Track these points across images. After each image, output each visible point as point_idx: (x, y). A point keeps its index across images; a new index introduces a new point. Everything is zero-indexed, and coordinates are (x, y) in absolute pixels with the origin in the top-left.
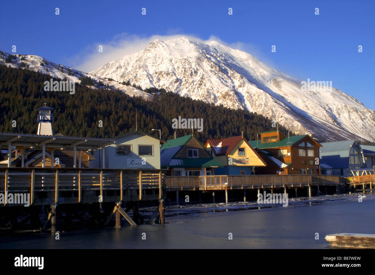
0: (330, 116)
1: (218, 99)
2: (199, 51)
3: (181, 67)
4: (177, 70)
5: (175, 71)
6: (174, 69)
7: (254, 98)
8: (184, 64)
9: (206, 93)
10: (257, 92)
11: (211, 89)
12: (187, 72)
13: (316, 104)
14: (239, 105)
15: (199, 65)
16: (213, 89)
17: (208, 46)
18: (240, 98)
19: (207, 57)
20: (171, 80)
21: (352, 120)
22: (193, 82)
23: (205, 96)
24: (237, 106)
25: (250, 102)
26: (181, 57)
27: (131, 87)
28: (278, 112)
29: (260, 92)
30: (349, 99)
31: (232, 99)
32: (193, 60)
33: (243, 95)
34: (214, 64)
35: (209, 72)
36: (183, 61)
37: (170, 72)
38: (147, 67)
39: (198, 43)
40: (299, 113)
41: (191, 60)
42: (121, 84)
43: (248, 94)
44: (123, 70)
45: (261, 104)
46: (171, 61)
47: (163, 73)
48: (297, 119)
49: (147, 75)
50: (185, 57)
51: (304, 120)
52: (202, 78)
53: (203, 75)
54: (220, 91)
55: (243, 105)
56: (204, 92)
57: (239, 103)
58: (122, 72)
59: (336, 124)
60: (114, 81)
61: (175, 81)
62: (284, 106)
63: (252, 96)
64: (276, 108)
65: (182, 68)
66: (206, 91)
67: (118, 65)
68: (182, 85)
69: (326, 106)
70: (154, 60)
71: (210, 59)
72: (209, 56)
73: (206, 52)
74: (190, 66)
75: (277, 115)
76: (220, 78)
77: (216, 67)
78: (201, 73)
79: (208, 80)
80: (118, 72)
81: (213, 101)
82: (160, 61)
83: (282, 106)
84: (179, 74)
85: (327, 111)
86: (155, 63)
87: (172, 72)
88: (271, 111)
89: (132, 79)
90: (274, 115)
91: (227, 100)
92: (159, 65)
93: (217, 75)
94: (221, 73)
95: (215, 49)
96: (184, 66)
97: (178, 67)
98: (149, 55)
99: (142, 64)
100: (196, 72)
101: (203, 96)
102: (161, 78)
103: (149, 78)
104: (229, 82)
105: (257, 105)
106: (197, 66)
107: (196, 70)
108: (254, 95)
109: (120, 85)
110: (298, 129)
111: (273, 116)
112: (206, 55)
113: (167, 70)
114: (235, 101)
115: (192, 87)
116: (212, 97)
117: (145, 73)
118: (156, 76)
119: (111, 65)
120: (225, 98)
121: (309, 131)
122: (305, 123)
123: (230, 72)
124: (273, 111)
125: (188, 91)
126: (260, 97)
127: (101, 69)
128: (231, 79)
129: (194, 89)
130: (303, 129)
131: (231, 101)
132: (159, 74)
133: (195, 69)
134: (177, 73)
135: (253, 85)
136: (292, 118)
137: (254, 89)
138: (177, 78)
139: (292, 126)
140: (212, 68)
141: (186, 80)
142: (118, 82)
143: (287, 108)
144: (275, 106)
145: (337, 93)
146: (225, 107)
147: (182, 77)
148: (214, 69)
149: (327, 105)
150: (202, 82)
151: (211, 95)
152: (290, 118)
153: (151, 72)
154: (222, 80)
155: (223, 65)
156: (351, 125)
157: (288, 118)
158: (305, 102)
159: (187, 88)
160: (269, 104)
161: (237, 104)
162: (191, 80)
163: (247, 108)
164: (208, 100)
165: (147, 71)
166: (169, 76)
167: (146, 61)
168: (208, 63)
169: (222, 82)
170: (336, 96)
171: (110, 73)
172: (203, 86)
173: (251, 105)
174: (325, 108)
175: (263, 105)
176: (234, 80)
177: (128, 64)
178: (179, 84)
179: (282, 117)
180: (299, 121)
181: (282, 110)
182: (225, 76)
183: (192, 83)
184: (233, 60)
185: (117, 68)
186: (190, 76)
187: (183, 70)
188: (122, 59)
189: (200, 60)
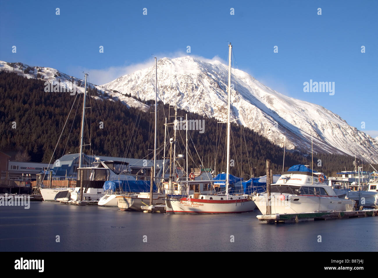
0: (315, 131)
1: (215, 112)
2: (201, 69)
3: (184, 83)
4: (180, 85)
5: (178, 86)
6: (178, 84)
7: (246, 112)
8: (187, 80)
9: (204, 107)
10: (250, 107)
11: (209, 102)
12: (189, 87)
13: (303, 120)
14: (233, 118)
15: (200, 81)
16: (210, 103)
17: (211, 65)
18: (234, 112)
19: (208, 75)
20: (174, 94)
21: (334, 135)
22: (194, 96)
23: (203, 108)
25: (243, 116)
26: (185, 73)
27: (132, 99)
28: (266, 126)
29: (252, 108)
30: (333, 116)
32: (195, 77)
33: (237, 109)
34: (213, 81)
35: (208, 88)
36: (186, 78)
37: (174, 87)
38: (154, 81)
39: (201, 62)
40: (286, 127)
41: (193, 77)
42: (124, 96)
43: (241, 109)
44: (133, 83)
45: (252, 118)
46: (176, 76)
47: (168, 87)
48: (283, 132)
49: (154, 88)
50: (189, 74)
51: (289, 133)
52: (202, 93)
53: (203, 90)
54: (217, 105)
55: (237, 118)
56: (202, 105)
57: (233, 116)
58: (132, 85)
59: (320, 138)
60: (118, 93)
61: (178, 94)
62: (273, 120)
63: (245, 110)
64: (265, 122)
66: (204, 104)
67: (129, 79)
68: (184, 98)
69: (312, 122)
70: (161, 76)
71: (210, 76)
72: (209, 74)
73: (207, 70)
74: (192, 82)
75: (266, 128)
76: (218, 93)
77: (215, 83)
78: (202, 88)
79: (207, 94)
80: (129, 85)
81: (210, 114)
82: (166, 76)
83: (270, 120)
84: (181, 88)
85: (312, 126)
86: (161, 78)
87: (176, 86)
88: (260, 124)
90: (263, 127)
91: (222, 113)
92: (165, 80)
93: (215, 90)
94: (219, 89)
95: (217, 68)
96: (187, 82)
97: (182, 82)
99: (150, 78)
100: (196, 88)
101: (201, 108)
102: (166, 91)
103: (155, 91)
104: (225, 97)
105: (249, 118)
106: (198, 82)
107: (197, 86)
108: (247, 110)
110: (282, 141)
111: (262, 129)
112: (207, 73)
113: (171, 85)
114: (230, 114)
115: (192, 100)
116: (210, 110)
118: (162, 90)
119: (123, 78)
120: (221, 111)
121: (293, 144)
122: (290, 136)
123: (227, 88)
124: (262, 125)
125: (189, 104)
126: (252, 112)
127: (115, 82)
128: (227, 95)
129: (194, 102)
130: (287, 141)
131: (226, 114)
132: (164, 88)
133: (197, 84)
134: (180, 88)
135: (247, 101)
136: (279, 132)
137: (247, 104)
138: (180, 92)
139: (278, 139)
140: (211, 84)
141: (187, 94)
142: (121, 93)
143: (276, 122)
144: (264, 120)
145: (323, 111)
146: (216, 119)
147: (184, 91)
148: (213, 85)
149: (313, 121)
150: (202, 96)
151: (209, 109)
152: (277, 132)
154: (219, 95)
155: (222, 82)
156: (333, 139)
157: (275, 131)
158: (293, 118)
159: (188, 101)
160: (259, 118)
162: (192, 94)
163: (240, 121)
164: (206, 113)
165: (154, 85)
166: (173, 90)
167: (154, 76)
168: (208, 79)
169: (219, 97)
170: (322, 113)
171: (122, 86)
172: (202, 100)
173: (244, 119)
174: (311, 124)
175: (254, 119)
177: (138, 78)
178: (181, 97)
179: (269, 130)
180: (284, 134)
181: (271, 124)
182: (223, 92)
183: (192, 97)
185: (129, 81)
186: (191, 91)
187: (186, 85)
188: (134, 74)
189: (202, 77)
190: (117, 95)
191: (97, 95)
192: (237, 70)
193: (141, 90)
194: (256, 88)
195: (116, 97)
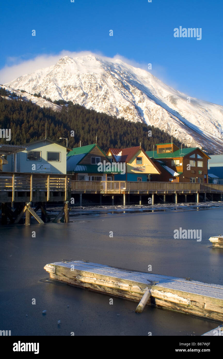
1: (120, 113)
2: (104, 68)
3: (87, 82)
4: (84, 85)
5: (82, 86)
6: (81, 83)
7: (152, 113)
8: (90, 79)
9: (109, 107)
10: (155, 107)
11: (114, 103)
12: (93, 87)
13: (207, 121)
14: (139, 118)
15: (104, 81)
16: (115, 103)
17: (113, 64)
18: (140, 113)
19: (111, 74)
20: (78, 94)
22: (98, 96)
23: (108, 109)
24: (137, 119)
25: (149, 116)
26: (88, 73)
27: (42, 99)
28: (173, 126)
29: (158, 108)
31: (133, 113)
32: (99, 76)
33: (142, 109)
34: (118, 81)
35: (113, 87)
36: (90, 77)
37: (77, 86)
38: (56, 80)
39: (103, 61)
40: (191, 128)
41: (96, 76)
42: (33, 96)
43: (147, 109)
45: (158, 118)
46: (79, 76)
47: (71, 87)
48: (190, 133)
49: (57, 88)
50: (92, 73)
51: (196, 134)
52: (106, 93)
53: (107, 90)
54: (122, 106)
55: (142, 118)
56: (107, 106)
57: (139, 117)
58: (34, 84)
60: (26, 93)
61: (82, 94)
62: (178, 121)
63: (151, 110)
64: (171, 123)
65: (89, 83)
66: (109, 104)
67: (30, 78)
68: (88, 98)
70: (63, 75)
71: (114, 75)
72: (113, 73)
73: (110, 68)
74: (95, 82)
75: (172, 128)
76: (122, 94)
77: (119, 83)
78: (106, 88)
79: (112, 94)
80: (30, 85)
81: (115, 114)
82: (68, 75)
83: (176, 121)
84: (85, 88)
85: (216, 127)
86: (64, 77)
87: (79, 86)
88: (167, 125)
89: (43, 91)
90: (169, 128)
91: (128, 114)
92: (67, 79)
93: (119, 90)
94: (124, 89)
95: (119, 67)
96: (90, 82)
97: (85, 82)
98: (59, 70)
99: (52, 78)
100: (101, 87)
101: (106, 109)
102: (69, 91)
103: (58, 91)
104: (130, 97)
105: (154, 119)
106: (102, 82)
107: (101, 86)
108: (153, 110)
109: (31, 97)
110: (190, 142)
111: (168, 129)
112: (110, 72)
113: (75, 84)
114: (135, 115)
115: (97, 100)
116: (115, 110)
117: (55, 86)
118: (65, 90)
119: (24, 78)
120: (126, 112)
121: (200, 144)
122: (196, 137)
123: (132, 88)
124: (168, 125)
125: (93, 104)
126: (158, 112)
128: (132, 95)
129: (99, 102)
130: (194, 142)
131: (132, 115)
132: (68, 88)
133: (101, 84)
134: (83, 88)
135: (152, 101)
136: (185, 132)
137: (152, 104)
138: (83, 92)
139: (185, 139)
140: (115, 84)
141: (91, 94)
142: (30, 93)
143: (181, 123)
144: (170, 121)
146: (126, 120)
147: (88, 91)
148: (117, 85)
149: (217, 122)
150: (106, 96)
151: (114, 109)
152: (183, 132)
153: (60, 86)
154: (124, 95)
155: (126, 82)
157: (182, 132)
158: (197, 118)
159: (92, 101)
160: (165, 119)
161: (137, 118)
162: (96, 94)
163: (146, 121)
164: (111, 113)
165: (57, 85)
166: (76, 90)
167: (56, 75)
168: (112, 79)
169: (124, 97)
171: (23, 86)
172: (106, 100)
173: (150, 119)
174: (215, 124)
175: (160, 119)
176: (135, 96)
177: (40, 77)
178: (86, 97)
179: (176, 130)
180: (191, 135)
181: (177, 124)
182: (127, 92)
183: (97, 97)
184: (134, 77)
185: (30, 81)
186: (95, 91)
187: (89, 85)
188: (34, 73)
189: (105, 76)
191: (6, 95)
192: (139, 69)
193: (44, 90)
194: (160, 88)
195: (25, 97)
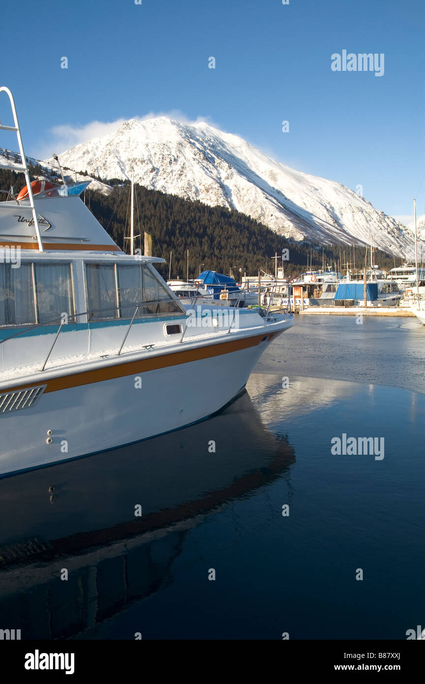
0: (330, 216)
1: (200, 193)
2: (181, 135)
3: (158, 154)
4: (153, 157)
5: (151, 159)
6: (151, 155)
7: (242, 193)
8: (163, 150)
9: (186, 186)
10: (246, 185)
11: (193, 180)
12: (165, 159)
13: (316, 201)
14: (224, 200)
15: (180, 151)
17: (195, 129)
18: (226, 192)
19: (190, 143)
20: (146, 169)
21: (355, 222)
22: (172, 171)
23: (185, 188)
24: (222, 201)
25: (238, 197)
26: (160, 141)
27: (89, 178)
28: (268, 210)
29: (249, 186)
30: (355, 197)
31: (217, 193)
32: (173, 146)
33: (230, 188)
34: (198, 151)
35: (192, 160)
36: (162, 147)
37: (145, 159)
38: (118, 152)
39: (181, 124)
40: (293, 212)
41: (169, 145)
42: (78, 174)
43: (235, 188)
44: (90, 156)
45: (249, 200)
46: (147, 145)
47: (137, 161)
48: (289, 219)
49: (118, 162)
50: (164, 142)
51: (298, 220)
52: (183, 167)
53: (184, 164)
54: (203, 184)
55: (229, 200)
56: (184, 184)
57: (225, 198)
58: (89, 158)
59: (336, 226)
60: (70, 171)
61: (151, 170)
62: (276, 203)
63: (241, 189)
64: (266, 205)
65: (160, 155)
66: (186, 182)
67: (85, 150)
68: (159, 175)
69: (327, 205)
70: (128, 145)
71: (194, 144)
72: (192, 141)
73: (190, 135)
75: (267, 213)
76: (204, 168)
77: (200, 154)
78: (182, 161)
79: (190, 169)
80: (84, 159)
81: (194, 195)
82: (134, 145)
83: (273, 202)
84: (155, 162)
85: (328, 210)
86: (128, 148)
87: (148, 159)
88: (260, 208)
90: (263, 212)
91: (210, 195)
92: (133, 150)
93: (200, 163)
94: (206, 162)
95: (202, 132)
96: (163, 153)
98: (121, 138)
99: (112, 149)
100: (176, 160)
101: (182, 188)
102: (135, 166)
103: (120, 166)
104: (214, 173)
105: (245, 200)
106: (178, 152)
107: (177, 158)
108: (243, 189)
110: (289, 230)
111: (262, 214)
112: (189, 140)
113: (142, 157)
114: (220, 195)
115: (171, 177)
116: (194, 190)
117: (116, 160)
118: (129, 165)
119: (77, 149)
120: (208, 192)
121: (301, 233)
122: (298, 223)
123: (217, 161)
124: (262, 209)
125: (166, 182)
126: (249, 191)
127: (65, 154)
128: (217, 170)
129: (173, 180)
130: (295, 230)
131: (216, 196)
132: (133, 162)
133: (176, 156)
134: (153, 161)
135: (243, 177)
136: (284, 217)
137: (242, 181)
138: (153, 166)
139: (283, 227)
140: (195, 155)
141: (163, 169)
143: (280, 205)
144: (265, 203)
145: (342, 190)
147: (160, 165)
148: (197, 157)
149: (329, 203)
150: (183, 172)
151: (193, 188)
153: (123, 159)
154: (206, 170)
155: (209, 152)
156: (353, 226)
157: (280, 217)
158: (303, 199)
159: (164, 179)
160: (259, 200)
161: (222, 199)
162: (169, 170)
163: (234, 204)
164: (188, 194)
165: (119, 158)
166: (144, 164)
167: (117, 145)
168: (190, 149)
169: (206, 173)
170: (341, 193)
171: (75, 160)
172: (183, 177)
173: (239, 201)
174: (325, 207)
175: (252, 201)
176: (221, 171)
177: (97, 148)
178: (156, 173)
179: (272, 215)
180: (291, 221)
181: (274, 207)
182: (210, 165)
183: (170, 173)
184: (223, 145)
185: (84, 153)
186: (168, 165)
187: (161, 157)
188: (90, 143)
189: (182, 146)
190: (69, 173)
191: (41, 174)
192: (230, 135)
193: (102, 166)
194: (255, 159)
195: (68, 177)
